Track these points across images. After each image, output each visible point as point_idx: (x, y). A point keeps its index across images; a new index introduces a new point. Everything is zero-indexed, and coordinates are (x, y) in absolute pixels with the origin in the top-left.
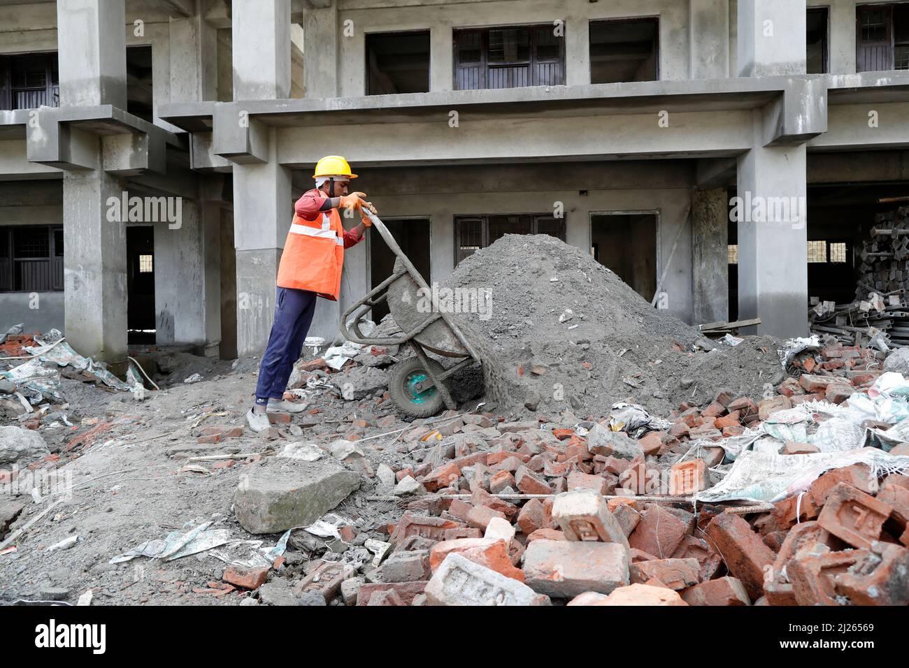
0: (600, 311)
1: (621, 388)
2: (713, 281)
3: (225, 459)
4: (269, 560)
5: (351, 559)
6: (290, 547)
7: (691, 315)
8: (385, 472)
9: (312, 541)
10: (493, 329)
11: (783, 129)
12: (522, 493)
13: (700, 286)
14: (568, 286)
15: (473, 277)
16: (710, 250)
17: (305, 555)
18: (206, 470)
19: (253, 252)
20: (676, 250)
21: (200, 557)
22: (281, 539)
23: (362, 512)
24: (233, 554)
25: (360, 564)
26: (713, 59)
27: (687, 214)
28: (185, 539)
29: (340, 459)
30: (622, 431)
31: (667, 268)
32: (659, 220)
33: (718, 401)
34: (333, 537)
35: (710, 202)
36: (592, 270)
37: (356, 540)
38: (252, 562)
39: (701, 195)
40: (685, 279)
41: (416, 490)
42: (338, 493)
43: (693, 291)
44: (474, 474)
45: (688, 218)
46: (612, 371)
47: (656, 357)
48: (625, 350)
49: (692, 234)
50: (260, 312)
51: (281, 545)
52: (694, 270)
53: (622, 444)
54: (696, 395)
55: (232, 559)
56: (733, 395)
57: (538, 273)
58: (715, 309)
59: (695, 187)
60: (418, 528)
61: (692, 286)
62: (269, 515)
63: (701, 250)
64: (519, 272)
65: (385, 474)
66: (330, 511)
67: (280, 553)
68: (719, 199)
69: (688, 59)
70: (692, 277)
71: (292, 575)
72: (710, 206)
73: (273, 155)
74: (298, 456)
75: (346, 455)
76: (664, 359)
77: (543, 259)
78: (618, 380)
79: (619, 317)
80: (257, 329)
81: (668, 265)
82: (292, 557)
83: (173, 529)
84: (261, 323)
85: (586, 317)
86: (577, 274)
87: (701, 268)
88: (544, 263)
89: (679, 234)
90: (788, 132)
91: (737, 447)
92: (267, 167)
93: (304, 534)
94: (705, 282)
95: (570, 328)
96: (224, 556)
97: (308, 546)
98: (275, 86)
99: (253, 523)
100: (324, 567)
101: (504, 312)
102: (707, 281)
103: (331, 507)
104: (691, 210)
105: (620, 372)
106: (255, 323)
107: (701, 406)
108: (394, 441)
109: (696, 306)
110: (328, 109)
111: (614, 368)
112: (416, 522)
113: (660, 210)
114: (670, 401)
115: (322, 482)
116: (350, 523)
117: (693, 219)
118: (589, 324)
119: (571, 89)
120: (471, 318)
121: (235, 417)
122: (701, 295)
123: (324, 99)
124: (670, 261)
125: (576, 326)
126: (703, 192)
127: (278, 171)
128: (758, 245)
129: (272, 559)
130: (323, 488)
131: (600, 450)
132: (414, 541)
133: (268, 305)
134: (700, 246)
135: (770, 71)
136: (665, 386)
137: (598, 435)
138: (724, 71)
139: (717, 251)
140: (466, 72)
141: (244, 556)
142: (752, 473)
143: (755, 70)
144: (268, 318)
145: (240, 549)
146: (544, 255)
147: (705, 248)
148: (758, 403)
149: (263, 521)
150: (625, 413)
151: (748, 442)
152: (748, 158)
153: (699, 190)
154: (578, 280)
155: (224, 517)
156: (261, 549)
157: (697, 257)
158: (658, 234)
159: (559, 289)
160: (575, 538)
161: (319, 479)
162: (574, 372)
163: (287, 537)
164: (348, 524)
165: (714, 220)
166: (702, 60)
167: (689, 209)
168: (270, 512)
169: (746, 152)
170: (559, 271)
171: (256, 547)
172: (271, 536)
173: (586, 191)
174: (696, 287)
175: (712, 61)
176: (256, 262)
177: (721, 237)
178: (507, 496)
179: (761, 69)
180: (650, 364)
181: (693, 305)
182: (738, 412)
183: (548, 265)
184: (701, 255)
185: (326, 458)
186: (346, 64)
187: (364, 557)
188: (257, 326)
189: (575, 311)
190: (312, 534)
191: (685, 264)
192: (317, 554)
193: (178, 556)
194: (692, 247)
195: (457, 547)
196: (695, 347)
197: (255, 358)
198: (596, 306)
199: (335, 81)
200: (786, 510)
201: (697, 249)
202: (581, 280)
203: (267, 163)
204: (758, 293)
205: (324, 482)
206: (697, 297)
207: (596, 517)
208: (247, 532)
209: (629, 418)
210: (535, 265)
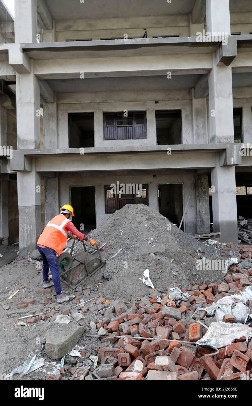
0: (163, 238)
1: (172, 276)
2: (204, 210)
3: (31, 317)
4: (59, 370)
5: (86, 365)
6: (65, 363)
7: (196, 223)
8: (92, 324)
9: (72, 359)
10: (124, 248)
11: (226, 162)
12: (142, 337)
13: (199, 212)
14: (151, 228)
15: (115, 224)
16: (202, 198)
17: (70, 366)
18: (25, 324)
19: (26, 207)
20: (190, 198)
21: (36, 372)
22: (62, 360)
23: (86, 342)
24: (47, 369)
25: (89, 367)
26: (202, 126)
27: (194, 184)
28: (30, 365)
29: (77, 321)
30: (173, 301)
31: (187, 206)
32: (183, 186)
33: (205, 283)
34: (78, 356)
35: (202, 180)
36: (160, 220)
37: (86, 356)
38: (54, 372)
39: (198, 177)
40: (194, 209)
41: (105, 334)
42: (78, 337)
43: (197, 214)
44: (125, 327)
45: (194, 186)
46: (168, 270)
47: (183, 262)
48: (173, 260)
49: (196, 192)
50: (29, 231)
51: (62, 363)
52: (197, 206)
53: (173, 312)
54: (198, 279)
55: (47, 371)
56: (210, 281)
57: (140, 222)
58: (205, 220)
59: (196, 174)
60: (108, 353)
61: (196, 212)
62: (58, 353)
63: (199, 198)
64: (133, 222)
65: (93, 325)
66: (76, 344)
67: (62, 366)
68: (205, 179)
69: (192, 126)
70: (196, 208)
71: (67, 374)
72: (202, 181)
73: (34, 168)
74: (62, 322)
75: (79, 319)
76: (186, 262)
77: (141, 216)
78: (171, 273)
79: (170, 240)
80: (28, 238)
81: (187, 205)
82: (67, 367)
83: (24, 360)
84: (29, 236)
85: (158, 241)
86: (155, 222)
87: (199, 205)
88: (142, 217)
89: (191, 192)
90: (228, 164)
91: (211, 310)
92: (31, 173)
93: (69, 357)
94: (201, 210)
95: (152, 246)
96: (44, 371)
97: (71, 362)
98: (34, 142)
99: (52, 355)
100: (78, 370)
101: (128, 240)
102: (202, 210)
103: (76, 343)
104: (195, 183)
105: (171, 269)
106: (27, 236)
107: (199, 284)
108: (92, 303)
109: (198, 220)
110: (57, 153)
111: (169, 268)
112: (108, 351)
113: (184, 183)
114: (189, 281)
115: (73, 335)
116: (83, 348)
117: (196, 186)
118: (159, 244)
119: (150, 147)
120: (116, 243)
121: (29, 292)
122: (200, 215)
123: (55, 149)
124: (188, 203)
125: (155, 245)
126: (199, 176)
127: (36, 174)
128: (219, 203)
129: (60, 369)
130: (74, 337)
131: (166, 315)
132: (108, 358)
133: (32, 229)
134: (199, 196)
135: (222, 139)
136: (187, 274)
137: (165, 310)
138: (206, 130)
139: (205, 198)
140: (109, 128)
141: (51, 370)
142: (214, 332)
143: (216, 138)
144: (32, 233)
145: (49, 367)
146: (142, 215)
147: (201, 197)
148: (218, 285)
149: (56, 355)
150: (174, 293)
151: (214, 309)
152: (215, 170)
153: (198, 175)
154: (155, 225)
155: (40, 351)
156: (56, 365)
157: (198, 201)
158: (183, 192)
159: (148, 229)
160: (162, 370)
161: (72, 333)
162: (155, 270)
163: (64, 359)
164: (82, 349)
165: (204, 186)
166: (198, 126)
167: (194, 183)
168: (58, 352)
169: (214, 167)
170: (148, 221)
171: (54, 365)
172: (59, 360)
173: (156, 176)
174: (198, 213)
175: (201, 127)
176: (27, 211)
177: (206, 193)
178: (137, 338)
179: (218, 138)
180: (182, 264)
181: (197, 219)
182: (211, 288)
183: (144, 219)
184: (199, 200)
185: (72, 321)
186: (60, 125)
187: (90, 364)
188: (27, 237)
189: (154, 239)
190: (71, 356)
191: (193, 203)
192: (74, 364)
193: (29, 372)
194: (196, 197)
195: (127, 376)
196: (197, 251)
197: (27, 250)
198: (162, 236)
199: (56, 132)
200: (222, 352)
201: (198, 198)
202: (156, 225)
203: (31, 172)
204: (220, 221)
205: (74, 334)
206: (198, 216)
207: (168, 366)
208: (50, 358)
209: (175, 296)
210: (139, 219)
